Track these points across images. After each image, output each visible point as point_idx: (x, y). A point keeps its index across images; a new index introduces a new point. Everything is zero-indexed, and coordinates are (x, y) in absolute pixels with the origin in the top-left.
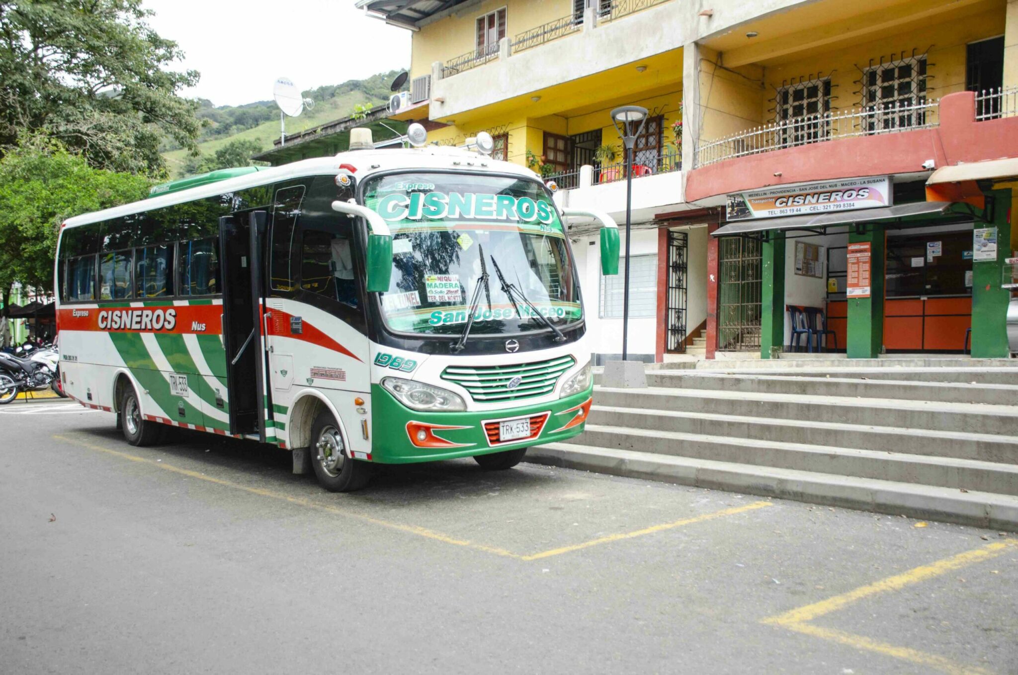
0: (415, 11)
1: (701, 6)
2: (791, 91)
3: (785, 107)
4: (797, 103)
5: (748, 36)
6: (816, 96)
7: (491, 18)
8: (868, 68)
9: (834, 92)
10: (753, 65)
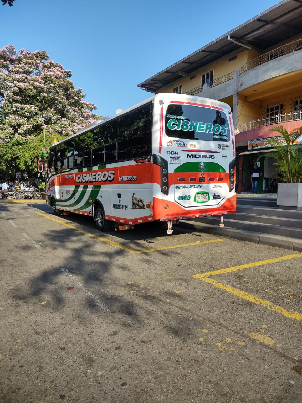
0: (156, 87)
1: (239, 81)
2: (270, 108)
3: (268, 113)
4: (271, 112)
5: (254, 90)
6: (278, 109)
7: (177, 88)
8: (295, 100)
9: (284, 108)
10: (257, 100)
